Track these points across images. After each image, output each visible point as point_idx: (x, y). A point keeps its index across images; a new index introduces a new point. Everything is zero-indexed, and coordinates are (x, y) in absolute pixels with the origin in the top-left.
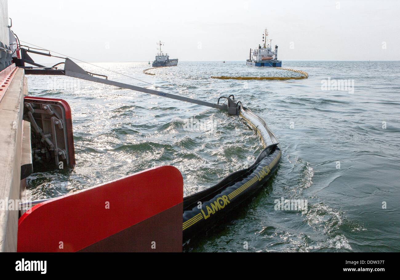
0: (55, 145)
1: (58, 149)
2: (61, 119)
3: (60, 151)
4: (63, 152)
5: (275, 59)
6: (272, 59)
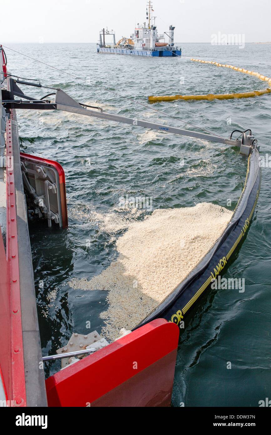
0: (48, 208)
1: (51, 213)
2: (55, 184)
3: (53, 215)
4: (56, 216)
5: (172, 45)
6: (167, 44)
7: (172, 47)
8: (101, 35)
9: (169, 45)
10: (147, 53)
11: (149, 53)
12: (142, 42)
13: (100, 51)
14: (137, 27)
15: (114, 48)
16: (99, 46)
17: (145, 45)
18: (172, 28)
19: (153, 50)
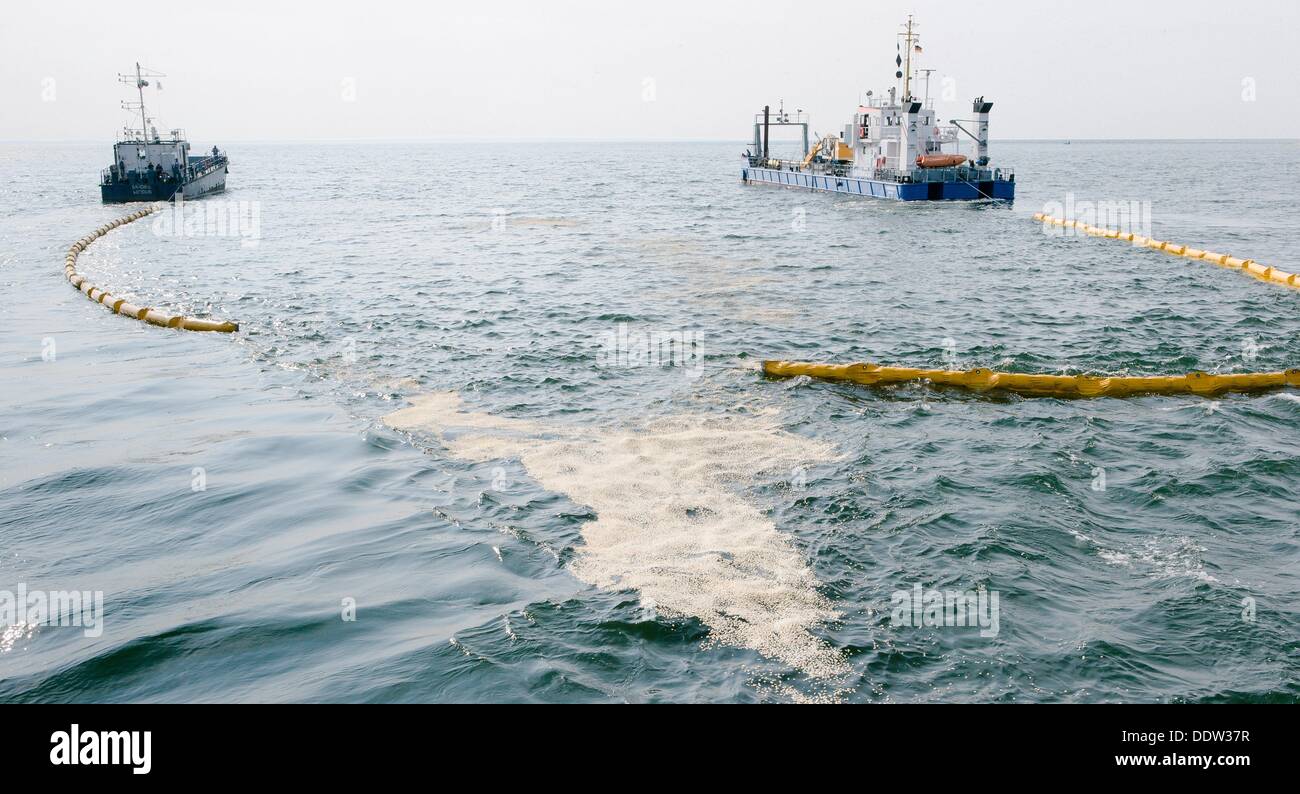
5: (980, 164)
6: (963, 160)
7: (981, 168)
8: (758, 126)
9: (972, 164)
10: (887, 188)
11: (893, 189)
12: (876, 150)
13: (751, 177)
14: (866, 104)
15: (792, 169)
16: (747, 161)
17: (884, 162)
18: (984, 108)
19: (906, 179)
